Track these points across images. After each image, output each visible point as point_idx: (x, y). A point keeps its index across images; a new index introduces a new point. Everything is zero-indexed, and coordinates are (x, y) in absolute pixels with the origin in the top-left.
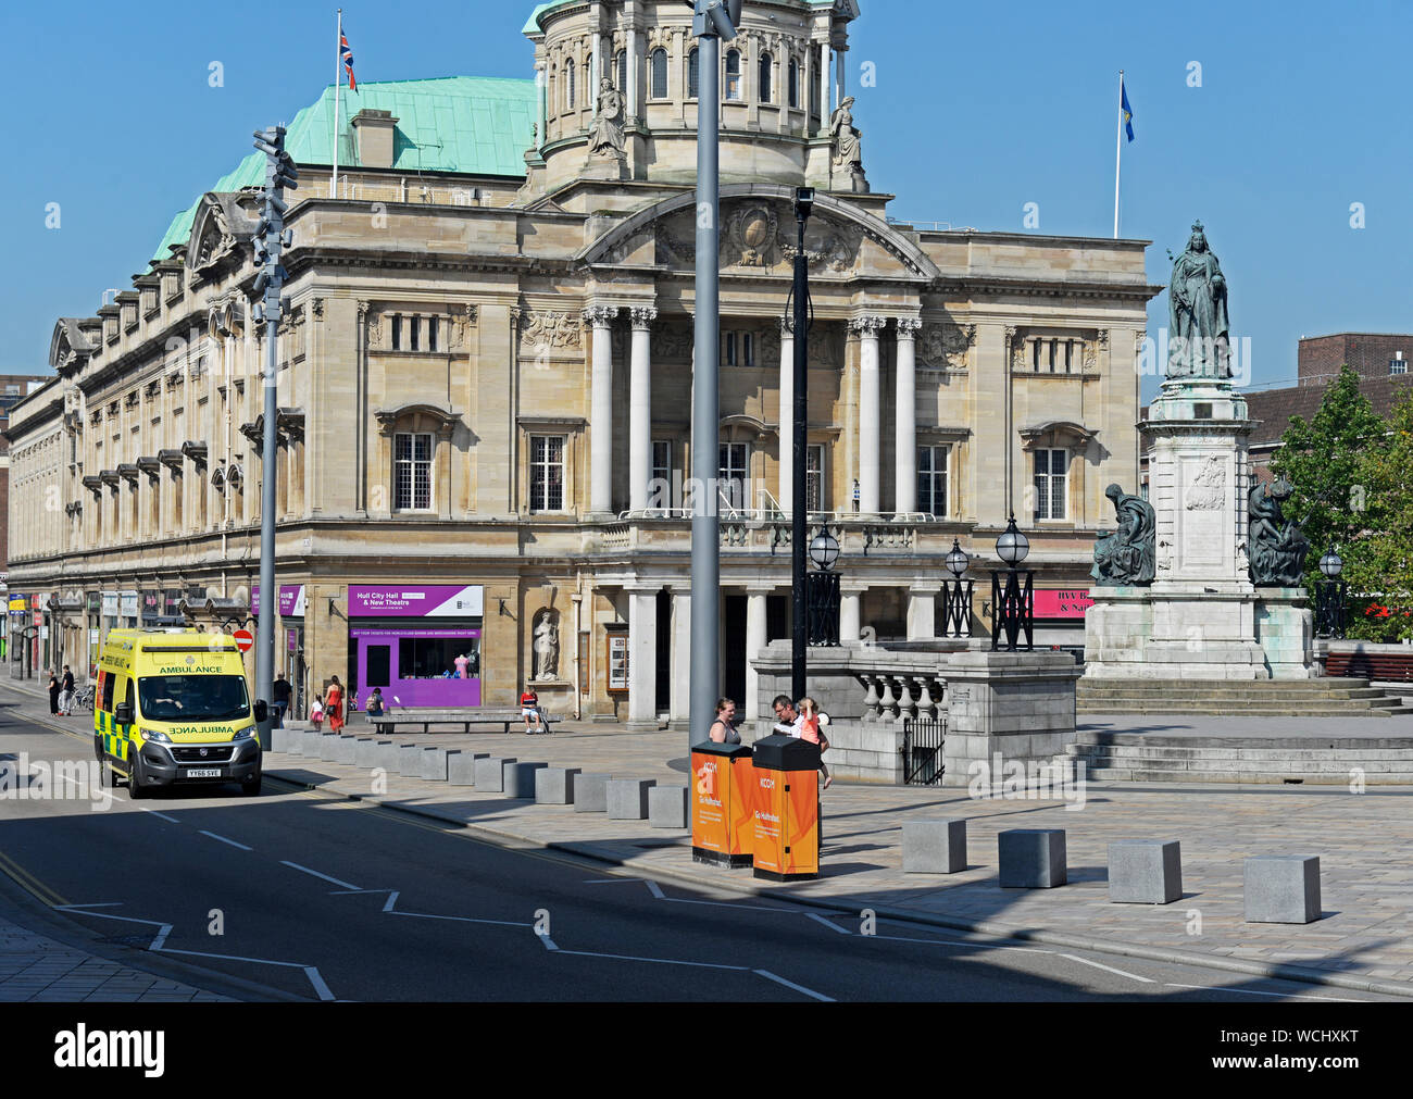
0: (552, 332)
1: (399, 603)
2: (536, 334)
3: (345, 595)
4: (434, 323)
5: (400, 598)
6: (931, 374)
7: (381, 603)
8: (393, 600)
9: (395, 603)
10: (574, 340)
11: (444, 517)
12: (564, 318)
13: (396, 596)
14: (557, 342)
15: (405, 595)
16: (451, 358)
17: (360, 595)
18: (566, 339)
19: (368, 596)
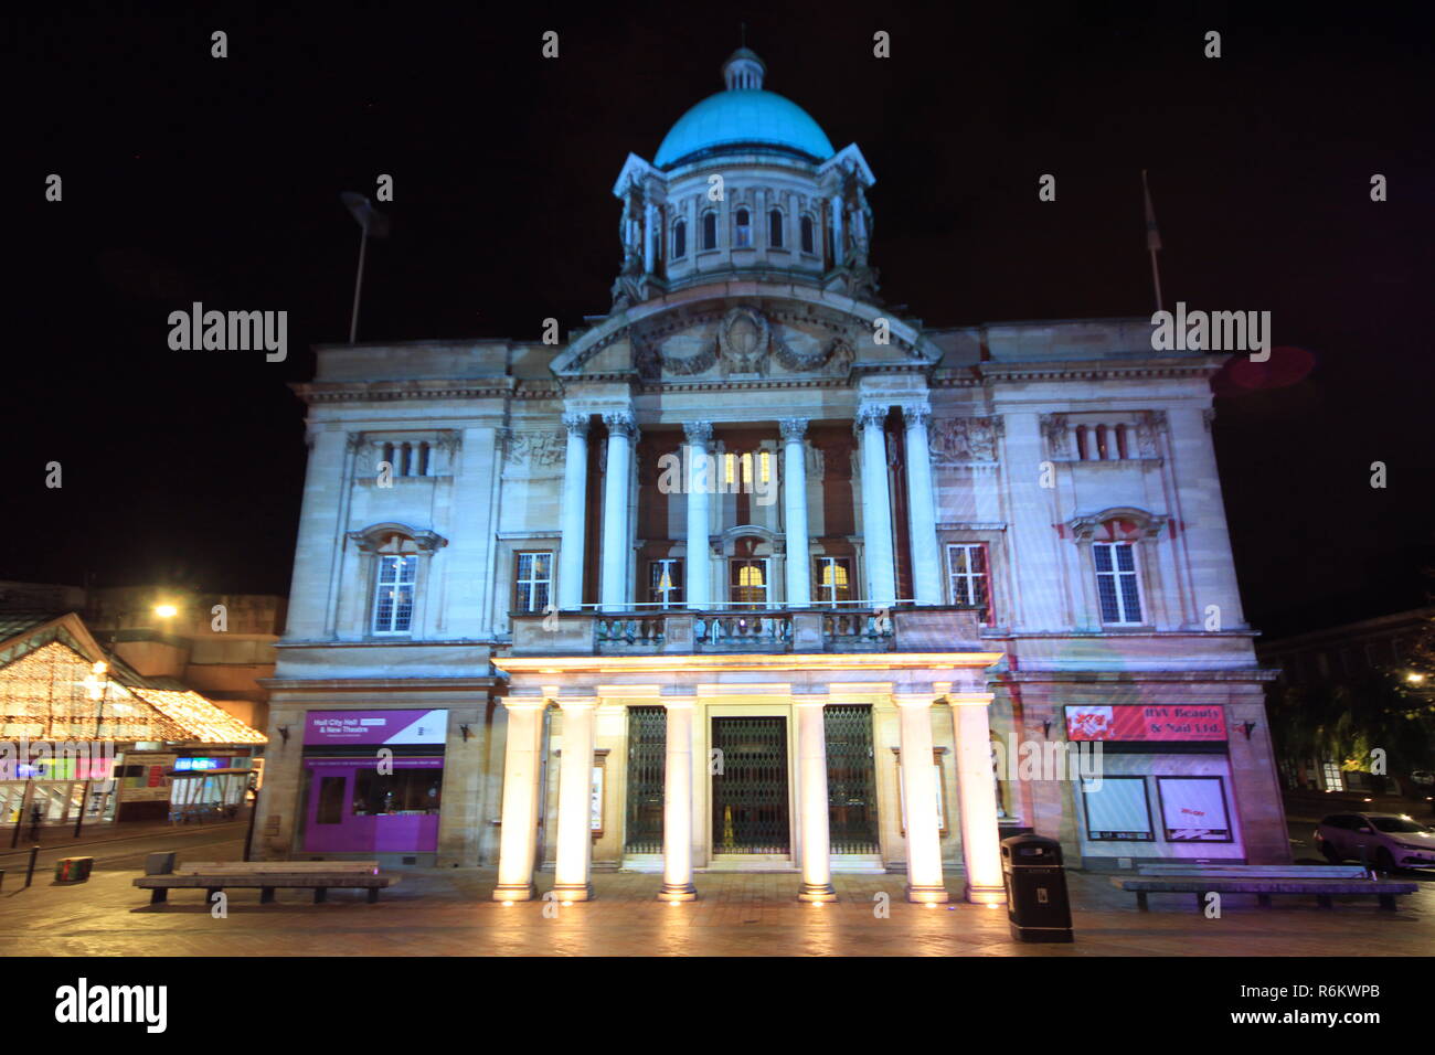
0: (541, 452)
1: (357, 730)
2: (523, 454)
3: (303, 722)
4: (425, 449)
5: (358, 725)
6: (956, 469)
7: (338, 730)
8: (351, 727)
9: (352, 730)
10: (562, 458)
11: (417, 637)
12: (553, 438)
13: (354, 722)
14: (545, 460)
15: (366, 722)
16: (435, 480)
17: (317, 722)
18: (553, 457)
19: (325, 722)
